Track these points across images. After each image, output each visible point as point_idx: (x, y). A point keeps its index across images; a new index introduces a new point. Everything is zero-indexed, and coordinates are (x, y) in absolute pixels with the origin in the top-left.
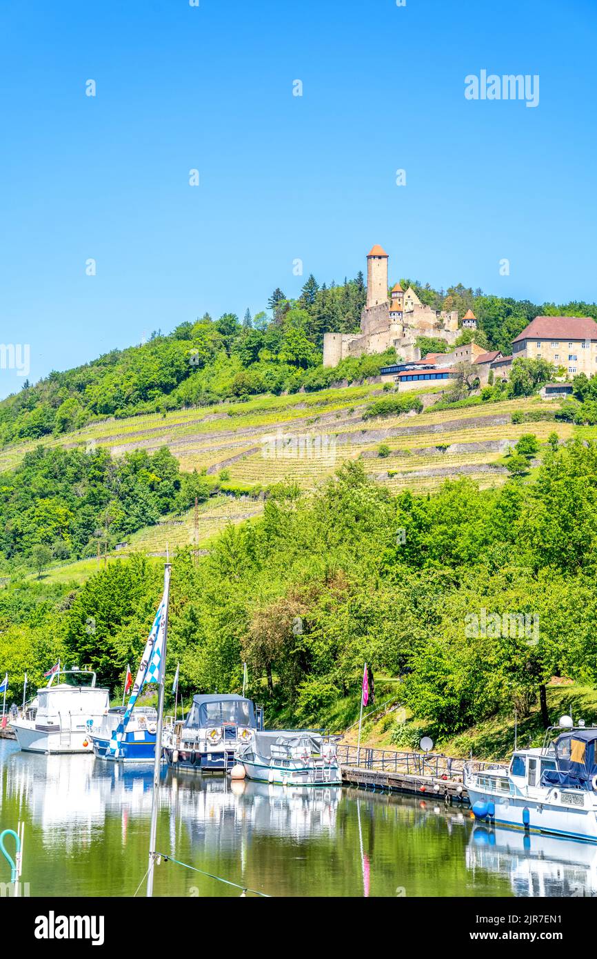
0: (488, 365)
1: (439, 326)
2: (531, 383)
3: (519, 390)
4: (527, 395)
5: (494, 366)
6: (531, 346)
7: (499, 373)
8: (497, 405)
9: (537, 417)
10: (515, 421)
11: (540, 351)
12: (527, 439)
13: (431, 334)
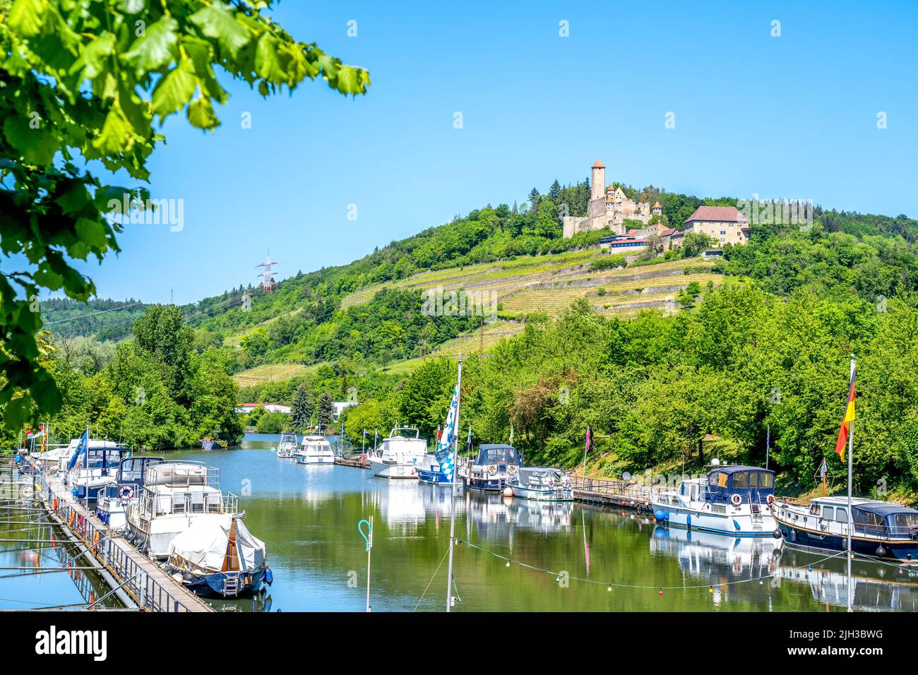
0: (669, 237)
1: (638, 212)
2: (696, 248)
3: (688, 253)
4: (694, 256)
5: (672, 238)
6: (696, 225)
7: (676, 242)
8: (674, 263)
9: (700, 270)
10: (686, 273)
11: (702, 228)
12: (693, 285)
13: (632, 217)
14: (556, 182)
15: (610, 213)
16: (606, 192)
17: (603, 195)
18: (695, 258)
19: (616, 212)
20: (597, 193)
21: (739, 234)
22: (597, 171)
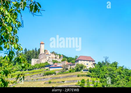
0: (69, 65)
1: (56, 58)
2: (80, 69)
3: (77, 70)
4: (80, 71)
5: (71, 65)
6: (80, 61)
7: (72, 67)
8: (73, 73)
9: (83, 76)
10: (78, 76)
11: (81, 62)
12: (83, 80)
13: (54, 59)
14: (26, 49)
15: (48, 58)
16: (45, 52)
17: (44, 52)
18: (80, 72)
19: (49, 58)
20: (42, 52)
21: (92, 65)
22: (42, 45)
